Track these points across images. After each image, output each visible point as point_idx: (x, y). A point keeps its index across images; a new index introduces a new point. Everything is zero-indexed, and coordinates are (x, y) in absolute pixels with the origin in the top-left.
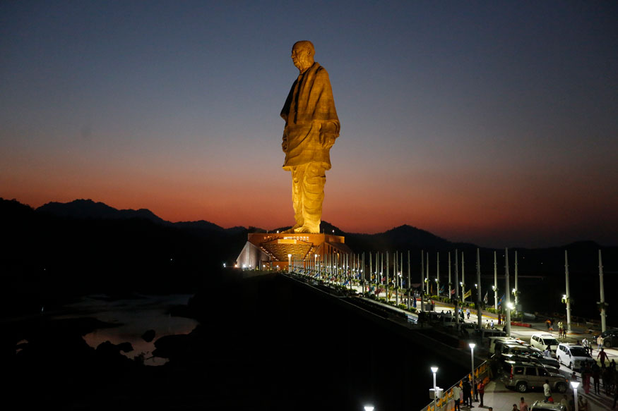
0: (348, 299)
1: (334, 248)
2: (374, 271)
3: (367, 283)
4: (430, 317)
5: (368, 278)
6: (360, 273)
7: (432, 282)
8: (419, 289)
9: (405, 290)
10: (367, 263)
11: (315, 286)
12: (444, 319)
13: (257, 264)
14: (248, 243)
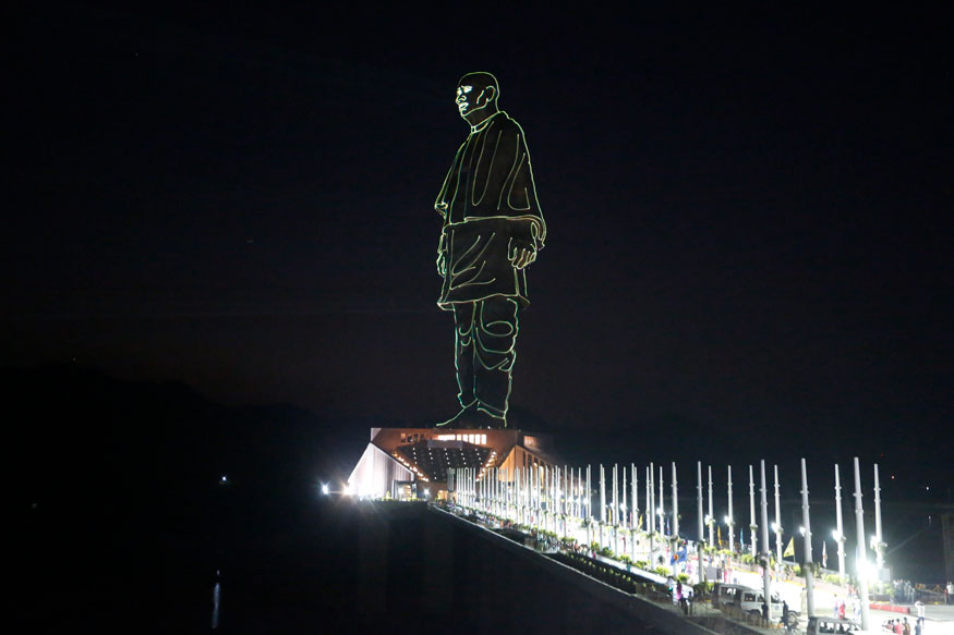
0: (558, 556)
1: (533, 456)
2: (609, 500)
3: (596, 523)
4: (716, 591)
5: (597, 514)
6: (583, 506)
7: (719, 524)
8: (695, 538)
9: (669, 538)
10: (595, 485)
11: (497, 531)
12: (743, 597)
13: (389, 489)
14: (371, 447)
